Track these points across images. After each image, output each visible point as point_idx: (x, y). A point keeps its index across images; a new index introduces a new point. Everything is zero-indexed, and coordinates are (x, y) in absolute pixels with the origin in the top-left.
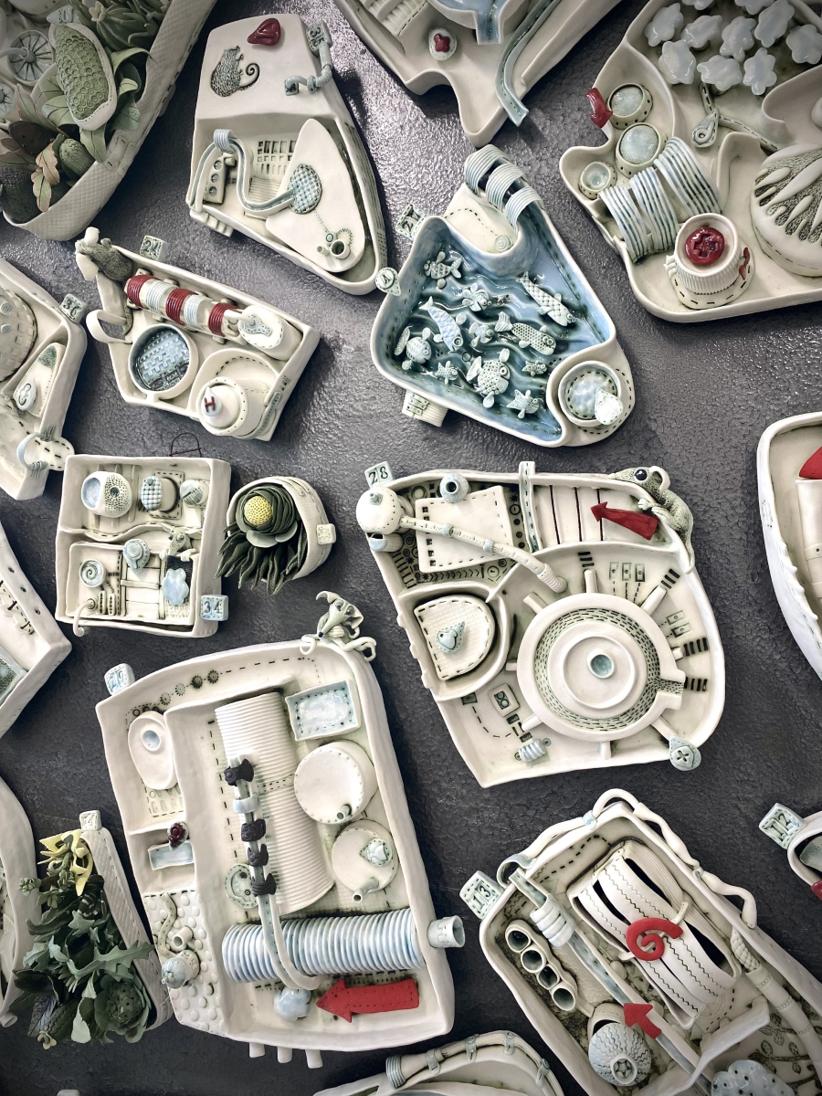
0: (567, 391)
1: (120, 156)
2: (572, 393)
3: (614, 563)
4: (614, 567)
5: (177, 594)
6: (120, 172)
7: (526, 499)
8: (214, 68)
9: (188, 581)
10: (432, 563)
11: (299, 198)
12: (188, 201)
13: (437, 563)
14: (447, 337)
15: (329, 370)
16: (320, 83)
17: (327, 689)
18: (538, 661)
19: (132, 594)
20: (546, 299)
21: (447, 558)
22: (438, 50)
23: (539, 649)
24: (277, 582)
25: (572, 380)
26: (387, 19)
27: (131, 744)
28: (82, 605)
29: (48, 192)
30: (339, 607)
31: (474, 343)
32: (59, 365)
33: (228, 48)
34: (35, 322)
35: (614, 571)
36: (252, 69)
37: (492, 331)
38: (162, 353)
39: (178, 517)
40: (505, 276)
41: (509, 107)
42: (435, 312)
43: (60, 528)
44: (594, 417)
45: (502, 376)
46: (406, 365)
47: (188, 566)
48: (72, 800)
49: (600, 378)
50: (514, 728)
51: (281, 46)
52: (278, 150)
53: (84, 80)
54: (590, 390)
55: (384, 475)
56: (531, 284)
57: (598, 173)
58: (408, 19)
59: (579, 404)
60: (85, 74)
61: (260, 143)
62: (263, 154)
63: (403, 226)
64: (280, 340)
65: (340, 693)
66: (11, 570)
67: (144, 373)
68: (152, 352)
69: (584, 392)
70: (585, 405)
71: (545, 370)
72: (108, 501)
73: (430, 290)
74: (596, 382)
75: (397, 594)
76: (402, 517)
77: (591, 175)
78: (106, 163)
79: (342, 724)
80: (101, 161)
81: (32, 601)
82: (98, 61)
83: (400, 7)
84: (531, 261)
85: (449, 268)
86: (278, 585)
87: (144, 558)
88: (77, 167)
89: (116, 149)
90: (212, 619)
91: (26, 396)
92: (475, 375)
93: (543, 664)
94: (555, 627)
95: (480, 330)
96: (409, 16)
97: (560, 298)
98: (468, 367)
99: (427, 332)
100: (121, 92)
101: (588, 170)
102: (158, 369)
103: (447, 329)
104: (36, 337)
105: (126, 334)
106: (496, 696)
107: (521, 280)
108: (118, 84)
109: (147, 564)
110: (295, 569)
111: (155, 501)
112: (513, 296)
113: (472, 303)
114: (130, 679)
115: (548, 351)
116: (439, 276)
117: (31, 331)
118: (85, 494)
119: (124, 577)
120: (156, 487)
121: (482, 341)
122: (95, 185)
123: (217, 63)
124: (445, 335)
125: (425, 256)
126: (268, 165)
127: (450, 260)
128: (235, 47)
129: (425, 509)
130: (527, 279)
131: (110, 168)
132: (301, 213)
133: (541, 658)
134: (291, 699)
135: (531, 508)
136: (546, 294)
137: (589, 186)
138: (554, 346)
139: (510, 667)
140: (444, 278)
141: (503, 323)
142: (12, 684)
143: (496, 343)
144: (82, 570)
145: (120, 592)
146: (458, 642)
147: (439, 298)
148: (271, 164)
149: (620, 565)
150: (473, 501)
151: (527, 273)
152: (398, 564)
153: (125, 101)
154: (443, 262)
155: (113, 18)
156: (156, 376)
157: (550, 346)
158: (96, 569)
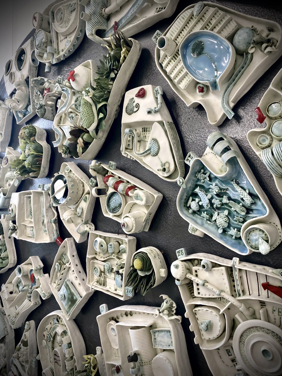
0: (247, 236)
1: (102, 136)
2: (250, 237)
3: (275, 307)
4: (274, 309)
5: (119, 284)
6: (103, 140)
7: (236, 274)
8: (126, 106)
9: (122, 280)
10: (199, 293)
11: (152, 151)
12: (121, 150)
13: (200, 293)
14: (204, 203)
15: (167, 208)
16: (157, 110)
17: (165, 331)
18: (241, 343)
19: (107, 280)
20: (242, 192)
21: (204, 293)
22: (199, 92)
23: (241, 338)
24: (144, 291)
25: (249, 232)
26: (180, 84)
27: (108, 330)
28: (95, 281)
29: (81, 150)
30: (167, 303)
31: (215, 206)
32: (88, 201)
33: (130, 98)
34: (83, 186)
35: (274, 311)
36: (137, 106)
37: (221, 202)
38: (115, 200)
39: (121, 255)
40: (226, 180)
41: (227, 112)
42: (199, 193)
43: (87, 256)
44: (258, 249)
45: (225, 221)
46: (190, 211)
47: (122, 275)
48: (95, 340)
49: (261, 233)
50: (234, 365)
51: (145, 97)
52: (148, 131)
53: (87, 117)
54: (257, 237)
55: (182, 254)
56: (236, 185)
57: (265, 138)
58: (187, 83)
59: (253, 242)
60: (87, 115)
61: (143, 128)
62: (144, 132)
63: (187, 160)
64: (145, 203)
65: (169, 333)
66: (77, 265)
67: (111, 206)
68: (112, 199)
69: (255, 238)
70: (255, 243)
71: (243, 220)
72: (100, 248)
73: (199, 183)
74: (259, 234)
75: (186, 303)
76: (186, 274)
77: (261, 139)
78: (98, 139)
79: (169, 346)
80: (96, 139)
81: (82, 276)
82: (92, 109)
83: (186, 77)
84: (236, 175)
85: (205, 176)
86: (145, 292)
87: (110, 269)
88: (89, 141)
89: (100, 134)
90: (128, 295)
91: (79, 211)
92: (215, 219)
93: (243, 345)
94: (247, 331)
95: (216, 202)
96: (188, 82)
97: (248, 192)
98: (213, 214)
99: (197, 200)
100: (99, 118)
101: (260, 137)
102: (114, 205)
103: (204, 200)
104: (84, 190)
105: (107, 191)
106: (227, 350)
107: (232, 182)
108: (98, 115)
109: (111, 271)
110: (151, 286)
111: (112, 252)
112: (230, 189)
113: (213, 191)
114: (106, 310)
115: (243, 214)
116: (201, 178)
117: (82, 189)
118: (95, 244)
119: (105, 274)
120: (112, 247)
121: (217, 206)
122: (95, 146)
123: (127, 104)
124: (203, 202)
125: (197, 171)
126: (145, 136)
127: (206, 172)
128: (132, 98)
129: (196, 271)
130: (234, 182)
131: (99, 139)
132: (153, 156)
133: (242, 342)
134: (153, 331)
135: (237, 277)
136: (242, 190)
137: (261, 144)
138: (246, 212)
139: (230, 341)
140: (204, 179)
141: (225, 200)
142: (77, 302)
143: (223, 207)
144: (94, 269)
145: (104, 278)
146: (208, 328)
147: (202, 187)
148: (146, 135)
149: (277, 309)
150: (214, 272)
151: (234, 180)
152: (189, 288)
153: (100, 121)
154: (203, 173)
155: (95, 95)
156: (114, 208)
157: (244, 212)
158: (97, 270)
